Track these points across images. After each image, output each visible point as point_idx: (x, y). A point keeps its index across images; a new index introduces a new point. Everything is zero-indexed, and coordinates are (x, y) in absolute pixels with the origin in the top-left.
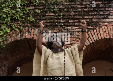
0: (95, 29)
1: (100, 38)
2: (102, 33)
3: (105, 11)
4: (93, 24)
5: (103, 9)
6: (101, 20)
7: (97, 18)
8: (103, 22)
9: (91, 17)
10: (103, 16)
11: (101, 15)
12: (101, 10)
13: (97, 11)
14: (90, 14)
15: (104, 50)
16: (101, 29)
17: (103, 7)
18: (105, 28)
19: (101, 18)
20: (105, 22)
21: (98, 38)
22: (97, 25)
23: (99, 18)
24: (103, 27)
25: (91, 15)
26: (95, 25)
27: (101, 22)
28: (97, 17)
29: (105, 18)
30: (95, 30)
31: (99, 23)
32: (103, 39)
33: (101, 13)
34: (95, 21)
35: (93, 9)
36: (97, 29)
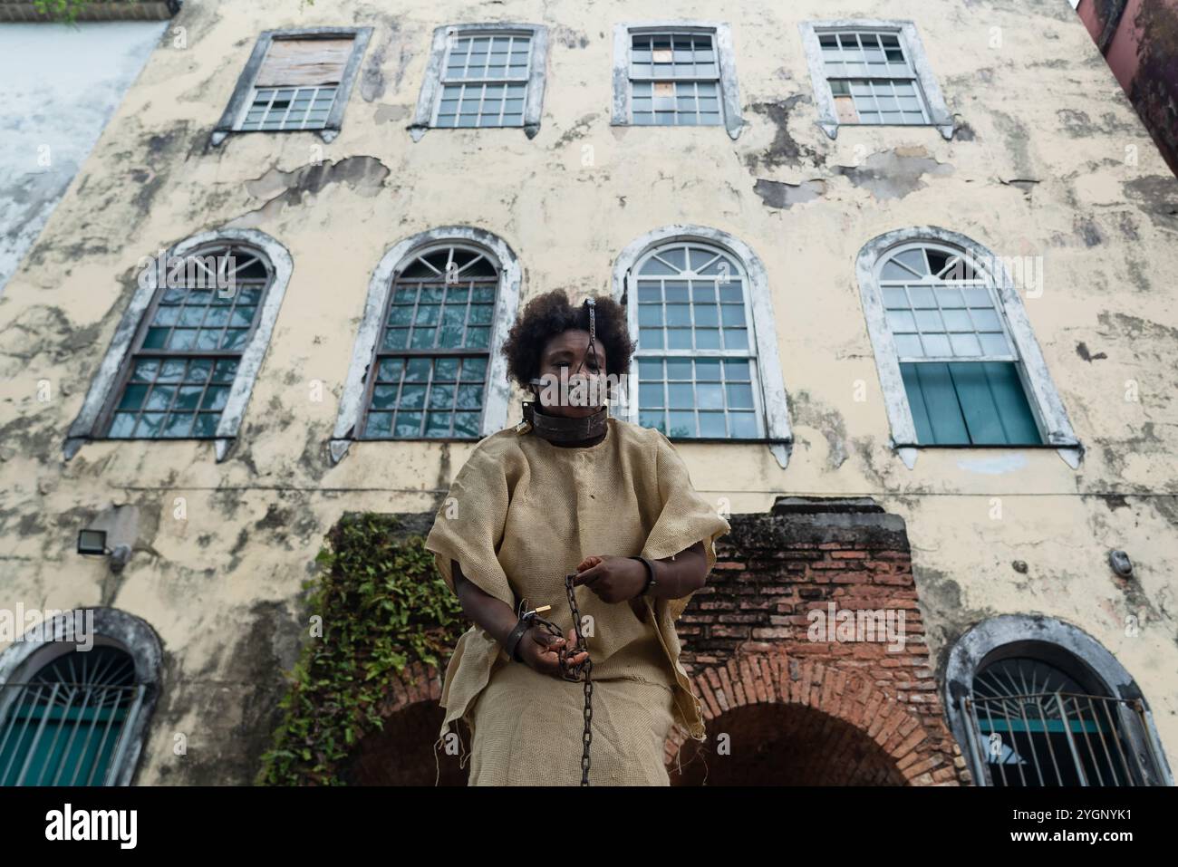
0: (724, 664)
1: (742, 702)
2: (748, 680)
3: (757, 599)
4: (714, 644)
5: (750, 590)
6: (744, 632)
7: (728, 625)
8: (754, 639)
9: (708, 619)
10: (751, 618)
11: (745, 612)
12: (747, 595)
13: (730, 599)
14: (704, 606)
15: (759, 749)
16: (744, 665)
17: (751, 584)
18: (759, 662)
19: (745, 624)
20: (759, 640)
21: (736, 701)
22: (730, 652)
23: (738, 625)
24: (754, 659)
25: (708, 612)
26: (722, 650)
27: (745, 640)
28: (730, 618)
29: (761, 625)
30: (722, 670)
31: (738, 643)
32: (753, 705)
33: (744, 606)
34: (722, 633)
35: (713, 590)
36: (731, 664)
